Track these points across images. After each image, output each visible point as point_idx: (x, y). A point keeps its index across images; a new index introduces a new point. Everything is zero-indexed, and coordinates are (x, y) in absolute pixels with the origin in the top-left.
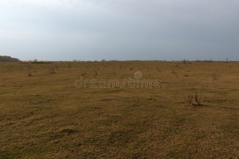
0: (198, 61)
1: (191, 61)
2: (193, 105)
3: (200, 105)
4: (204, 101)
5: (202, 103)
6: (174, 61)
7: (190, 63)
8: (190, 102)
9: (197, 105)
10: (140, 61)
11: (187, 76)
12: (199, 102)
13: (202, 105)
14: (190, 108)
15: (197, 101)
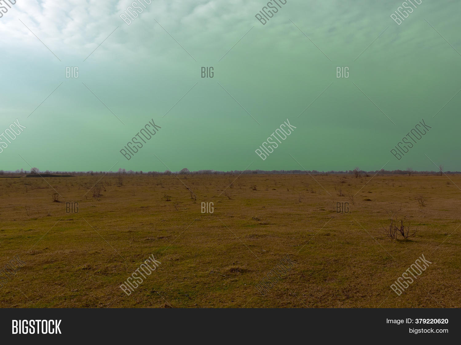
0: (383, 172)
1: (369, 173)
2: (398, 240)
3: (408, 241)
4: (413, 236)
5: (411, 239)
6: (332, 172)
7: (368, 176)
8: (392, 237)
9: (403, 241)
10: (261, 172)
11: (369, 200)
12: (406, 236)
13: (411, 241)
14: (394, 245)
15: (403, 234)
